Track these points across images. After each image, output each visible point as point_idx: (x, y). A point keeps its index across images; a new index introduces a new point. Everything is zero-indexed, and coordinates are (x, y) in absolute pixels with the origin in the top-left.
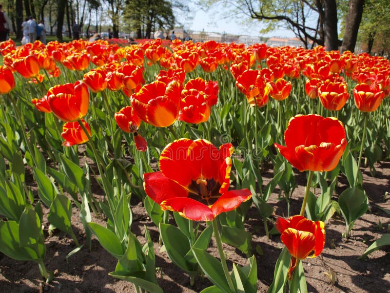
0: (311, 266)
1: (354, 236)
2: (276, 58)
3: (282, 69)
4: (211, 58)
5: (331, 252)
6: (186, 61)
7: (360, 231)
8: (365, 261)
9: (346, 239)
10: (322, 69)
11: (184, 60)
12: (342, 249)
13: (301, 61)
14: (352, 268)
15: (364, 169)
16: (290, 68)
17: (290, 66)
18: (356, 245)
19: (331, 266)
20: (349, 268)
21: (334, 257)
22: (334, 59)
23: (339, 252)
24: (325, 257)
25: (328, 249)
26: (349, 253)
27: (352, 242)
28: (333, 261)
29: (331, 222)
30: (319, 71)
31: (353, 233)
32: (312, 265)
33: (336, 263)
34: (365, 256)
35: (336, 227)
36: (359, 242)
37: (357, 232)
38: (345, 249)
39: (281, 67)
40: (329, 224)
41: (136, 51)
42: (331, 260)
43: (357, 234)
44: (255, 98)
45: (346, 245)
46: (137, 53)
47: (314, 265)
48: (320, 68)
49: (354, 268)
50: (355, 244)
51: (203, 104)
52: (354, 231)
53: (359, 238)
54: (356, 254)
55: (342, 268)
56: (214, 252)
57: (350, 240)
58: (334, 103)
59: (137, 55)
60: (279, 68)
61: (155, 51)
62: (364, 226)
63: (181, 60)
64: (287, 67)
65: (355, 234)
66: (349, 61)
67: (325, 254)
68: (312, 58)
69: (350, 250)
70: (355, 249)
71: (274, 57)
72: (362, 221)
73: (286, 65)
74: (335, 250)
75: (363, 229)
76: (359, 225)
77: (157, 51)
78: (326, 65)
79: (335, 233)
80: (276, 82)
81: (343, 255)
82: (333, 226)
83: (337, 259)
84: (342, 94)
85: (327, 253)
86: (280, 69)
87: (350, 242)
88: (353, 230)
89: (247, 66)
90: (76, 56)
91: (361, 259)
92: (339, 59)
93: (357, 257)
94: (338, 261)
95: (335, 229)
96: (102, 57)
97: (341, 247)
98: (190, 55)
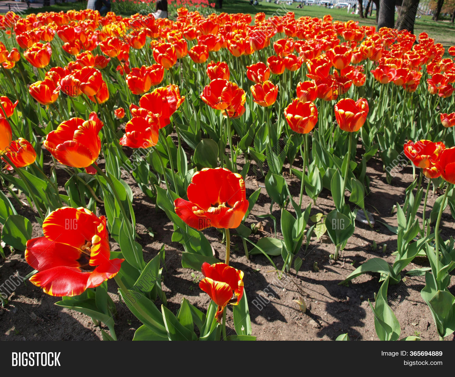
0: (285, 292)
1: (344, 257)
2: (280, 45)
3: (281, 62)
4: (202, 45)
5: (312, 275)
6: (163, 56)
7: (352, 252)
8: (347, 287)
9: (333, 261)
10: (319, 69)
11: (161, 54)
12: (326, 272)
13: (307, 51)
14: (330, 294)
15: (382, 173)
16: (291, 61)
17: (291, 59)
18: (343, 268)
19: (308, 292)
20: (327, 294)
21: (314, 282)
22: (338, 55)
23: (323, 276)
24: (305, 281)
25: (311, 271)
26: (332, 277)
27: (340, 264)
28: (311, 286)
29: (323, 240)
30: (316, 70)
31: (344, 253)
32: (287, 290)
33: (315, 289)
34: (349, 281)
35: (327, 246)
36: (347, 264)
37: (348, 252)
38: (329, 272)
39: (280, 60)
40: (320, 242)
41: (110, 41)
42: (310, 284)
43: (348, 255)
44: (225, 110)
45: (332, 268)
46: (111, 43)
47: (289, 290)
48: (317, 68)
49: (333, 294)
50: (342, 266)
51: (147, 129)
52: (346, 252)
53: (348, 260)
54: (340, 279)
55: (320, 293)
56: (185, 273)
57: (338, 262)
58: (299, 127)
59: (111, 45)
60: (277, 61)
61: (137, 38)
62: (360, 245)
63: (158, 54)
64: (287, 60)
65: (345, 255)
66: (371, 48)
67: (306, 278)
68: (330, 43)
69: (334, 274)
70: (341, 273)
71: (278, 45)
72: (359, 239)
73: (287, 58)
74: (317, 273)
75: (358, 249)
76: (354, 244)
77: (139, 37)
78: (324, 64)
79: (324, 253)
80: (264, 84)
81: (325, 279)
82: (324, 245)
83: (317, 284)
84: (307, 118)
85: (307, 276)
86: (279, 62)
87: (337, 264)
88: (345, 250)
89: (224, 69)
90: (32, 53)
91: (342, 285)
92: (344, 55)
93: (340, 281)
94: (317, 285)
95: (325, 249)
96: (74, 44)
97: (325, 270)
98: (168, 49)
